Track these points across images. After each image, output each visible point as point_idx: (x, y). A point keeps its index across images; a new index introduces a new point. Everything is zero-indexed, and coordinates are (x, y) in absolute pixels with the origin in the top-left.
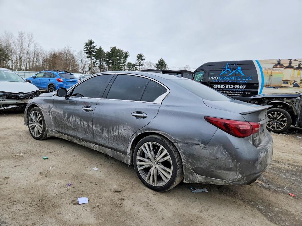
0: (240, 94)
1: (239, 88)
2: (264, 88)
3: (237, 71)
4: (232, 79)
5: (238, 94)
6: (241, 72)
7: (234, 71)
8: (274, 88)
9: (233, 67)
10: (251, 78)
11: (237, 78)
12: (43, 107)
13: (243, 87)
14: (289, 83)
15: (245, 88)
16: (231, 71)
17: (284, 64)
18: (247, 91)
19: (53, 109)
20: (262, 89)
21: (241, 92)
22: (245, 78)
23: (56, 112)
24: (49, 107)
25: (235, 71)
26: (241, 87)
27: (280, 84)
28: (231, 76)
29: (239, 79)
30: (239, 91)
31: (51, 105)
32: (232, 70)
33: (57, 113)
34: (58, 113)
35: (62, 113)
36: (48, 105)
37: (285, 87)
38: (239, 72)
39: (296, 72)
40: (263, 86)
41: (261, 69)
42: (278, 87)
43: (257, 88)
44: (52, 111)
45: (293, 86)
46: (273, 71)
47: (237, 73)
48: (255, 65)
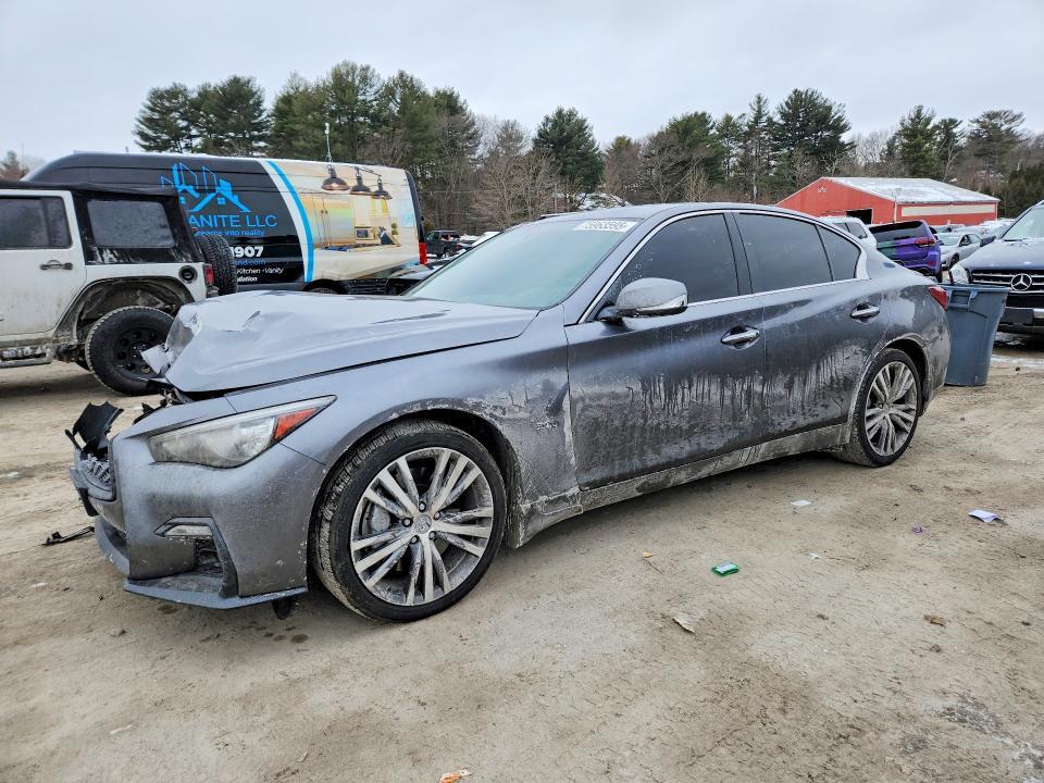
0: (252, 275)
1: (245, 256)
2: (316, 251)
3: (220, 195)
4: (211, 224)
5: (245, 275)
6: (235, 199)
7: (210, 196)
8: (341, 249)
9: (201, 179)
10: (271, 221)
11: (227, 220)
12: (507, 403)
13: (257, 251)
14: (371, 235)
15: (262, 256)
16: (197, 195)
17: (346, 181)
18: (273, 265)
19: (578, 390)
20: (311, 254)
21: (254, 267)
22: (253, 221)
23: (599, 397)
24: (548, 387)
25: (213, 195)
26: (249, 251)
27: (351, 237)
28: (204, 211)
29: (234, 223)
30: (247, 267)
31: (558, 378)
32: (202, 192)
33: (604, 402)
34: (615, 396)
35: (637, 387)
36: (535, 381)
37: (364, 245)
38: (227, 200)
39: (378, 202)
40: (312, 247)
41: (293, 192)
42: (350, 247)
43: (299, 254)
44: (573, 403)
45: (379, 241)
46: (326, 201)
47: (221, 201)
48: (272, 177)
